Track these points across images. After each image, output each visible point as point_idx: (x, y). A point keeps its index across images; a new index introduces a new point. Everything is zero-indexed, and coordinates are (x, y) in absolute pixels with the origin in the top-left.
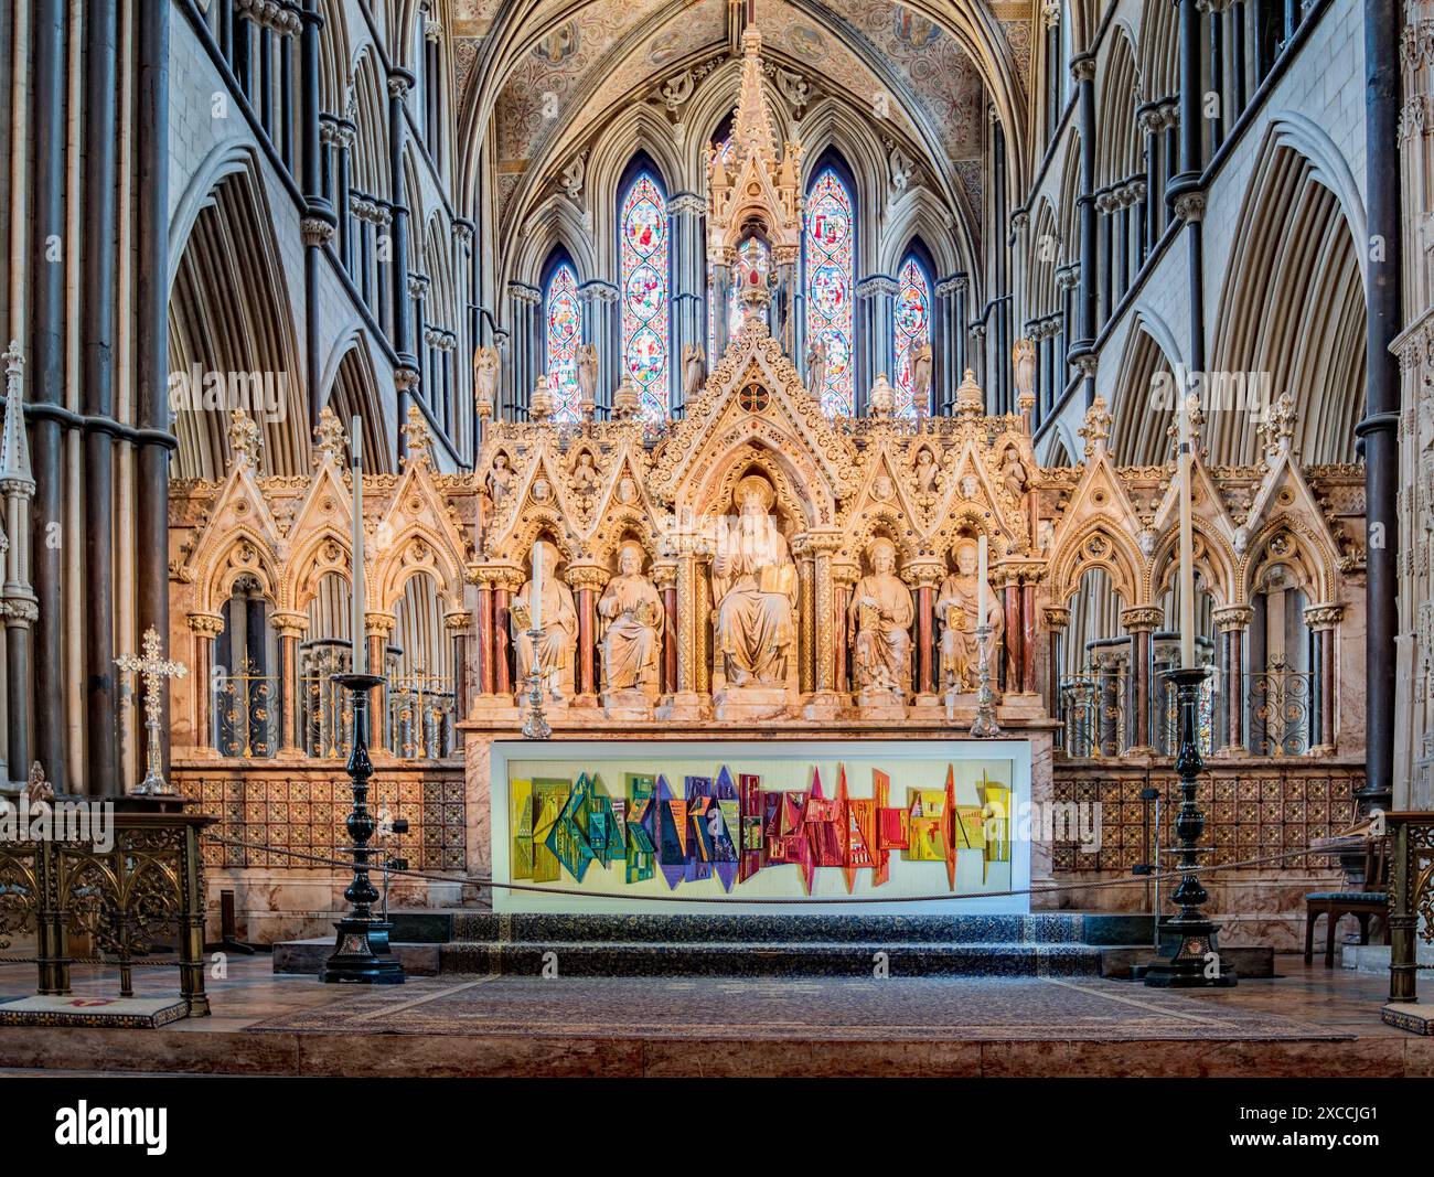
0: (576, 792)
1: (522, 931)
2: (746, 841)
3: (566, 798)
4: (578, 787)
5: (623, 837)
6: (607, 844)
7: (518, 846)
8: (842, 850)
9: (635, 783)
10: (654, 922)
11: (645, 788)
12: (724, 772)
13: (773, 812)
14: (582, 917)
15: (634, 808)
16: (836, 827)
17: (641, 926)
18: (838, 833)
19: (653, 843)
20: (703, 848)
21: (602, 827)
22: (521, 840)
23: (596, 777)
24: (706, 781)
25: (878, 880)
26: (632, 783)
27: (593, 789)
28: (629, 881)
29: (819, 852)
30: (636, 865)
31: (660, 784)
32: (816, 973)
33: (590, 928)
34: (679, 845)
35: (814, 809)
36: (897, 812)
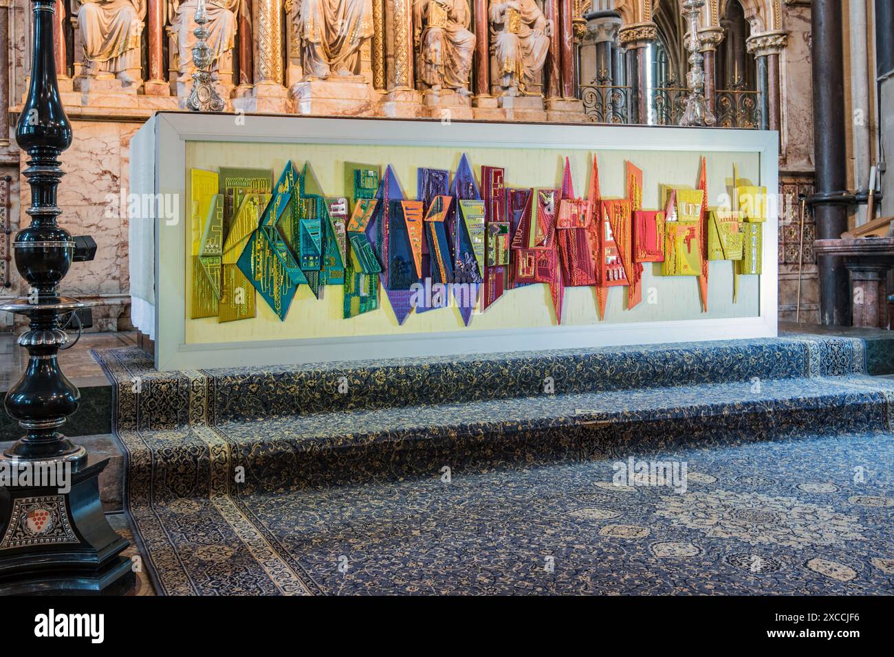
0: (281, 189)
1: (223, 405)
2: (492, 255)
3: (268, 197)
4: (283, 180)
5: (343, 252)
6: (322, 263)
7: (199, 269)
8: (593, 263)
9: (356, 176)
10: (407, 377)
11: (369, 184)
12: (464, 162)
13: (520, 214)
14: (309, 376)
15: (357, 211)
16: (588, 235)
17: (391, 384)
18: (590, 243)
19: (379, 259)
20: (441, 265)
21: (317, 239)
22: (204, 261)
23: (307, 167)
24: (444, 174)
25: (632, 301)
26: (353, 177)
27: (302, 185)
28: (347, 315)
29: (571, 267)
30: (357, 293)
31: (388, 180)
32: (656, 447)
33: (323, 393)
34: (412, 262)
35: (567, 211)
36: (653, 215)
